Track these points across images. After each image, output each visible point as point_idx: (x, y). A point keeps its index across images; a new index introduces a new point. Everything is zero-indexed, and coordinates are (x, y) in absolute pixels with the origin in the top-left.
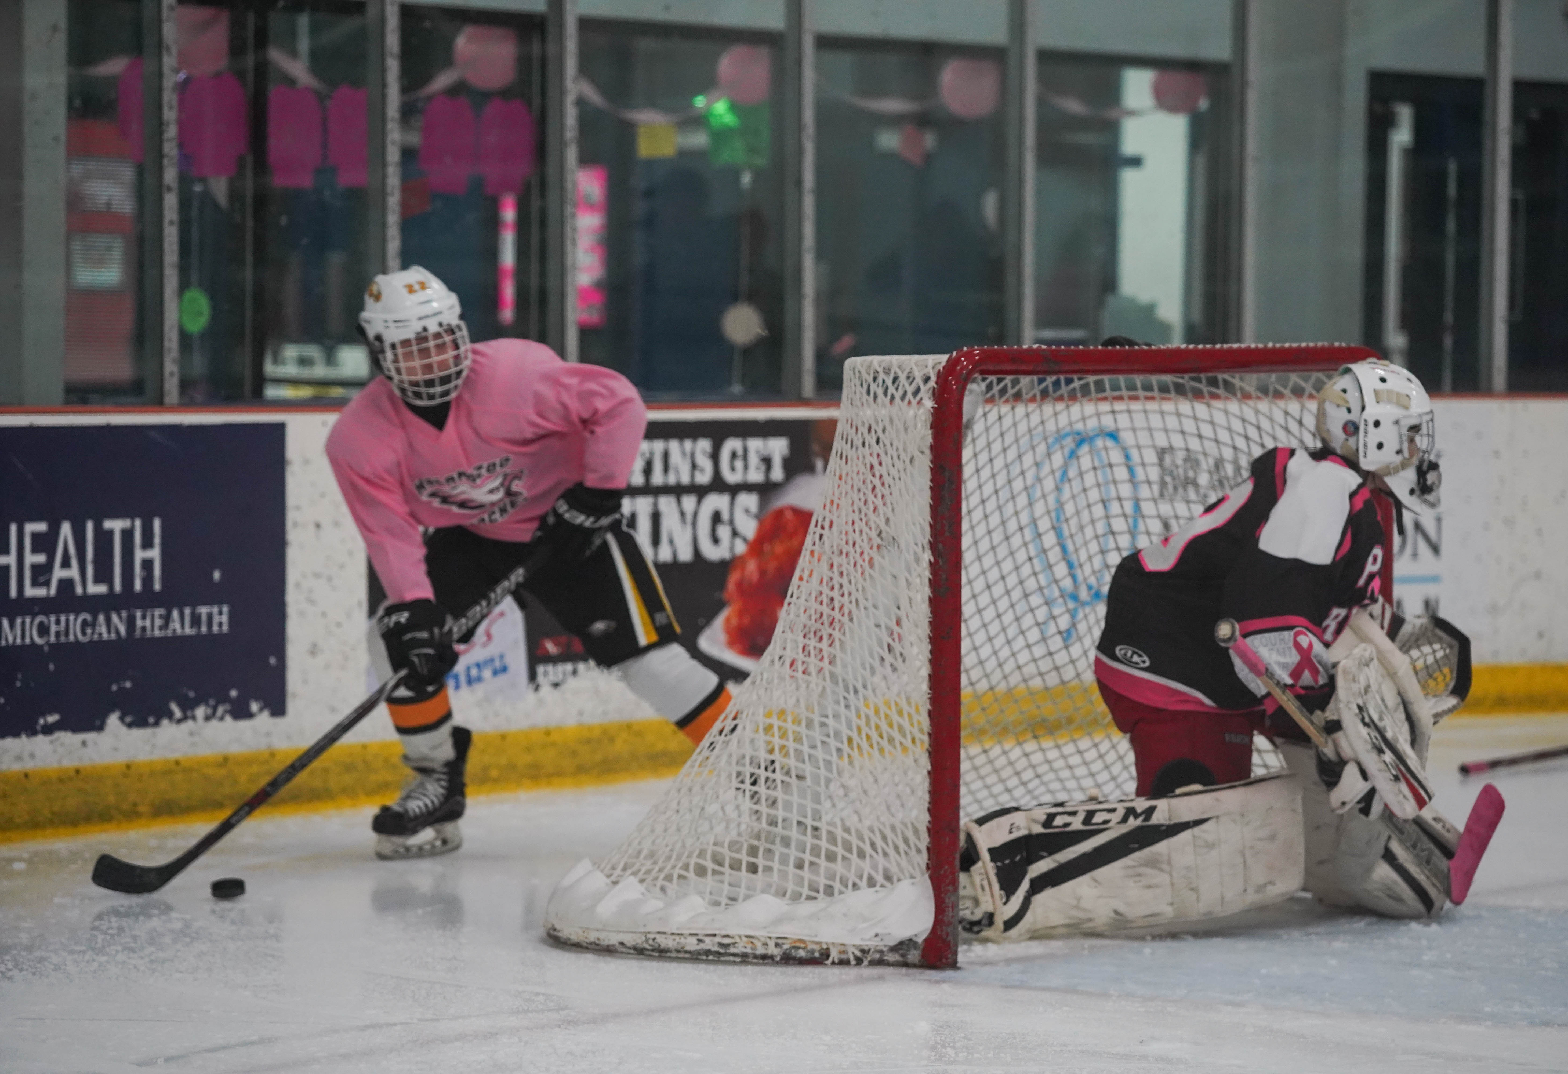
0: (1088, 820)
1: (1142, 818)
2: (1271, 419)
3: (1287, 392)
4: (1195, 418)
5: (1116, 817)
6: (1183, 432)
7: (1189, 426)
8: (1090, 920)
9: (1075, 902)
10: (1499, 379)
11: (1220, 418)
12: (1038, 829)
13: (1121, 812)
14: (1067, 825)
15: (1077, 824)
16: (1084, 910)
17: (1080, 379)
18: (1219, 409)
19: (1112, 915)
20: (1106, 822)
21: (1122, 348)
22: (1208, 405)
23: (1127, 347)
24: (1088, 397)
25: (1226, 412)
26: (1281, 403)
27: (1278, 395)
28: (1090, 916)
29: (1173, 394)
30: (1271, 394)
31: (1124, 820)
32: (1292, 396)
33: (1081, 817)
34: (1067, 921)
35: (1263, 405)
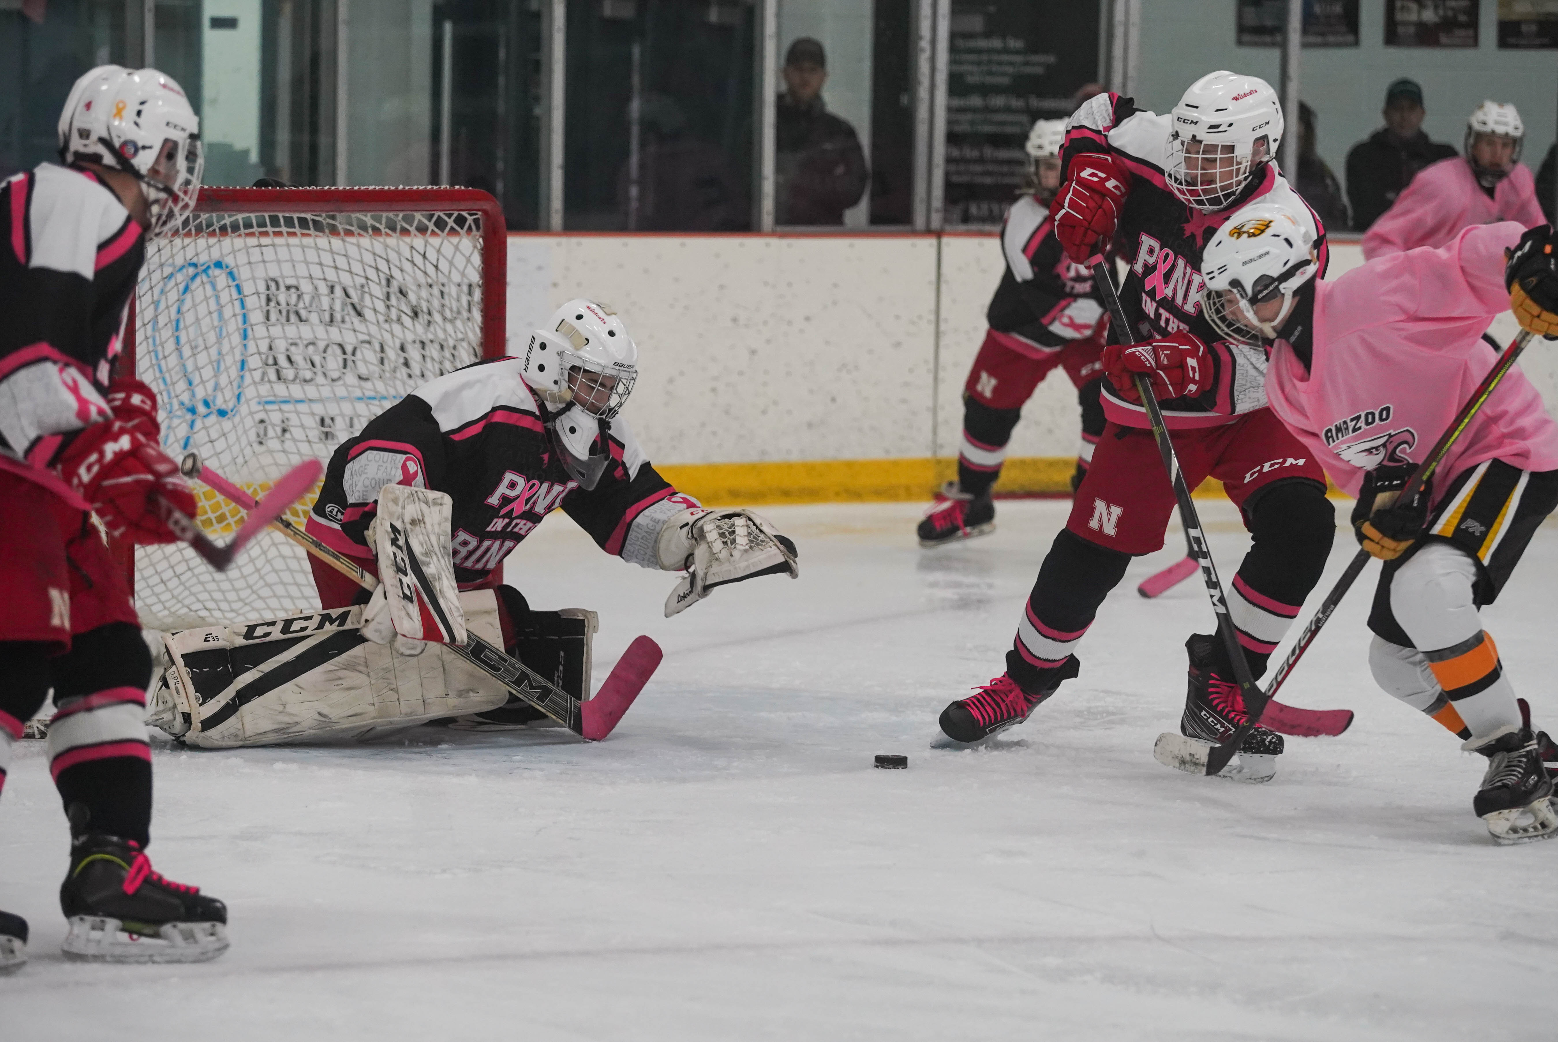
0: (286, 629)
1: (337, 623)
2: (399, 253)
3: (412, 229)
4: (332, 252)
5: (312, 624)
6: (321, 264)
7: (327, 259)
8: (297, 723)
9: (281, 708)
10: (557, 219)
11: (353, 251)
12: (240, 641)
13: (317, 619)
14: (267, 634)
15: (276, 634)
16: (290, 714)
17: (229, 216)
18: (353, 244)
19: (317, 717)
20: (303, 629)
21: (274, 189)
22: (343, 240)
23: (278, 188)
24: (237, 233)
25: (359, 246)
26: (407, 239)
27: (405, 232)
28: (296, 719)
29: (312, 231)
30: (398, 231)
31: (321, 626)
32: (417, 233)
33: (280, 626)
34: (276, 726)
35: (392, 241)
